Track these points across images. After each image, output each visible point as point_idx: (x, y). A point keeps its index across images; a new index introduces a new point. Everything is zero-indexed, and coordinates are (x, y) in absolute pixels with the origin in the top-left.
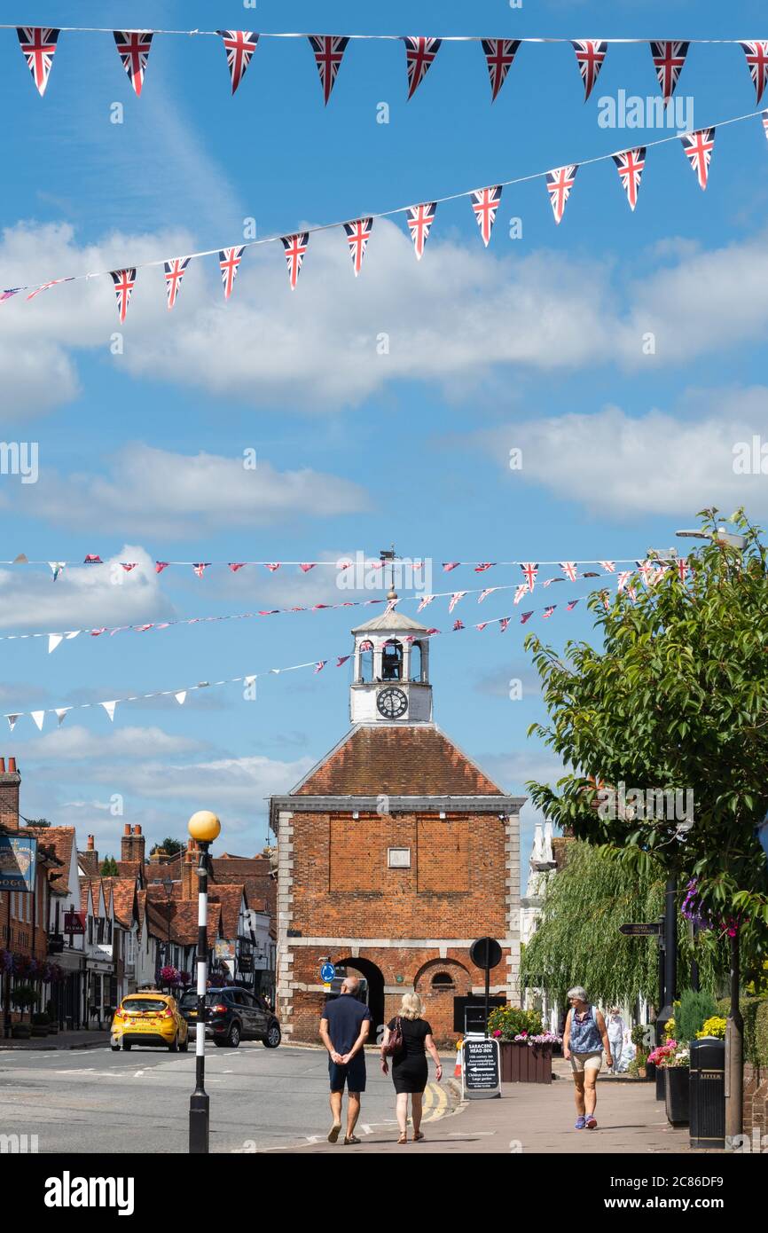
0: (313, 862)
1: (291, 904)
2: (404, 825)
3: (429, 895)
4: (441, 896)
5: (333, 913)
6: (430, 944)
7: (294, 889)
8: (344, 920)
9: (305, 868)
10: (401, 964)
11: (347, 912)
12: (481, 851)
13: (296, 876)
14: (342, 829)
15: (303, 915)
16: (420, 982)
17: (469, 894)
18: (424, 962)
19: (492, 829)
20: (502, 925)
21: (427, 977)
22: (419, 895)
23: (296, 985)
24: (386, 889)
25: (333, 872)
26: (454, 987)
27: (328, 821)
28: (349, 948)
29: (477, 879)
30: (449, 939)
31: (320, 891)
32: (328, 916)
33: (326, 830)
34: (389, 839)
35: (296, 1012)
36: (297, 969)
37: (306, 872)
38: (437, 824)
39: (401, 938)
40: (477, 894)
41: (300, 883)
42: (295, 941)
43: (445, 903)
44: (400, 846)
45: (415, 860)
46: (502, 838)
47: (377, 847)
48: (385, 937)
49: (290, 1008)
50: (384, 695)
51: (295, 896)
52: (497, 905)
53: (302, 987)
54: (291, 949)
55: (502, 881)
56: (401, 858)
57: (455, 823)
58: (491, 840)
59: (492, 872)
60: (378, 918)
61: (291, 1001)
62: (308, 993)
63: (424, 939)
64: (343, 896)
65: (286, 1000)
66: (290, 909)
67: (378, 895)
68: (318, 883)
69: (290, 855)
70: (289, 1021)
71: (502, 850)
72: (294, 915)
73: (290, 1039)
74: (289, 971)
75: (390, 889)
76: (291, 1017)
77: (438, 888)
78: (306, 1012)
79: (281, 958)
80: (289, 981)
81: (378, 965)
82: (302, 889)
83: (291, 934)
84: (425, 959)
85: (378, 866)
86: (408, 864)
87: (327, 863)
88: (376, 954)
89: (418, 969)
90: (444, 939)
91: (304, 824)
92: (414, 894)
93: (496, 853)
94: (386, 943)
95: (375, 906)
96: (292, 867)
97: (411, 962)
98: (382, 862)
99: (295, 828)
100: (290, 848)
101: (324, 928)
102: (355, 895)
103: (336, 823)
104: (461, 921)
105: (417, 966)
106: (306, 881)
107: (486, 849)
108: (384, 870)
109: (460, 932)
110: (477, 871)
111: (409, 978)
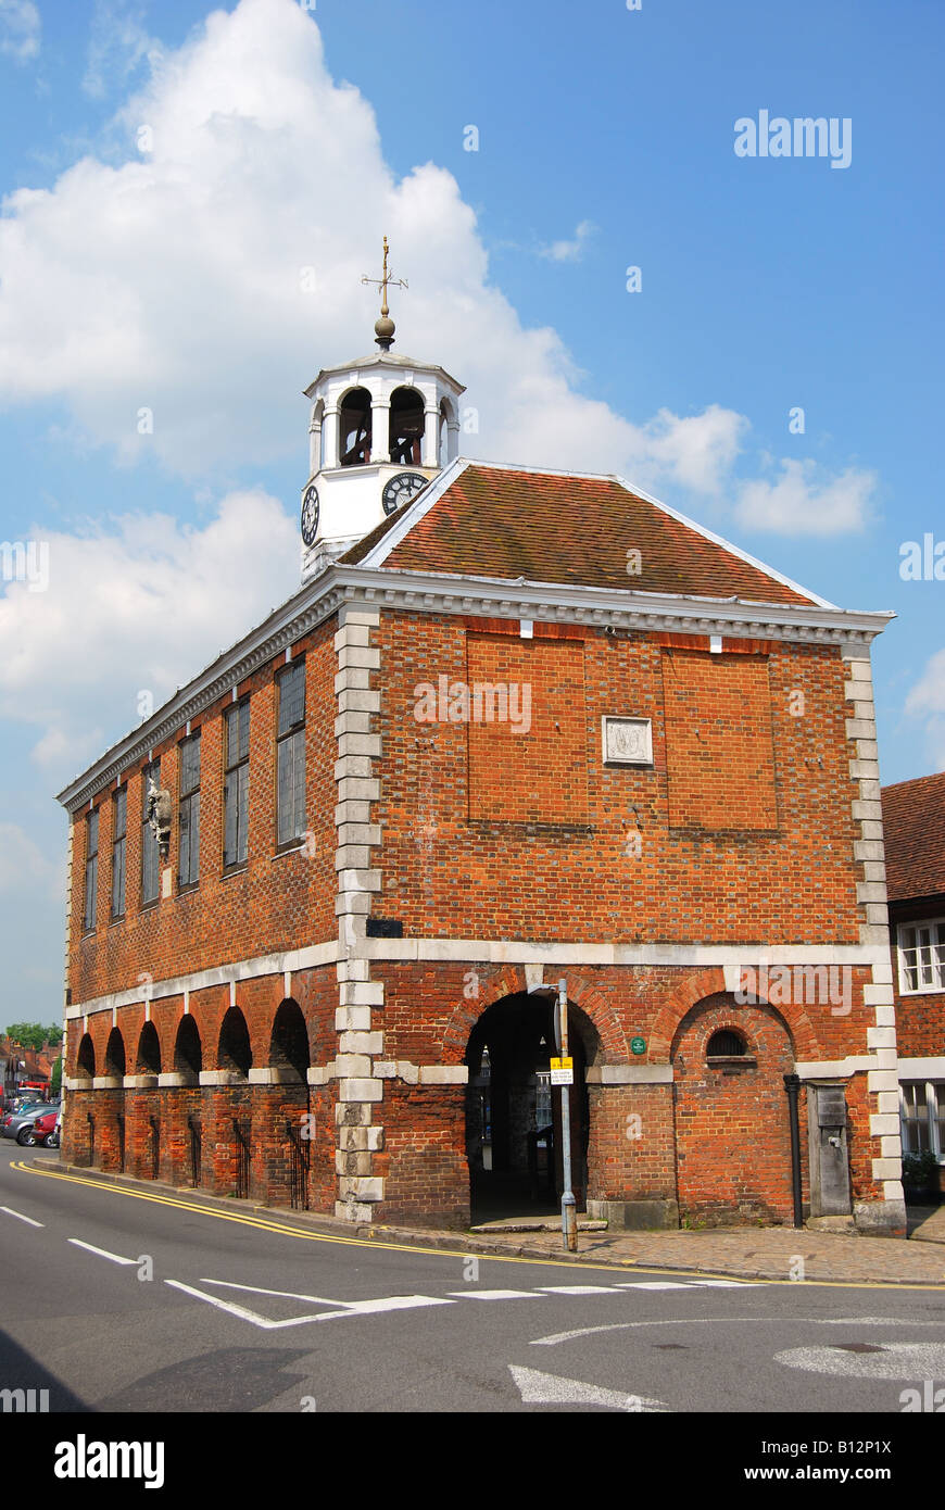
0: (428, 741)
1: (374, 847)
2: (634, 662)
3: (695, 834)
4: (723, 838)
5: (479, 873)
6: (704, 956)
7: (382, 810)
8: (506, 894)
9: (412, 757)
10: (639, 1008)
11: (512, 874)
12: (800, 736)
13: (388, 776)
14: (495, 664)
15: (405, 879)
16: (680, 1053)
17: (776, 835)
18: (692, 1002)
19: (817, 686)
20: (851, 911)
21: (697, 1038)
22: (673, 833)
23: (390, 1068)
24: (598, 817)
25: (477, 770)
26: (753, 1065)
27: (461, 641)
28: (520, 967)
29: (793, 800)
30: (742, 943)
31: (446, 816)
32: (466, 883)
33: (458, 663)
34: (603, 694)
35: (392, 1142)
36: (391, 1023)
37: (413, 767)
38: (703, 667)
39: (638, 941)
40: (796, 835)
41: (396, 794)
42: (386, 948)
43: (731, 853)
44: (629, 713)
45: (661, 746)
46: (838, 707)
47: (576, 713)
48: (601, 939)
49: (375, 1131)
50: (396, 486)
51: (385, 828)
52: (838, 864)
53: (409, 1072)
54: (379, 968)
55: (845, 807)
56: (629, 742)
57: (740, 667)
58: (817, 711)
59: (823, 785)
60: (587, 890)
61: (380, 1112)
62: (421, 1088)
63: (691, 943)
64: (503, 830)
65: (367, 1109)
66: (373, 864)
67: (581, 831)
68: (443, 797)
69: (372, 721)
70: (374, 1171)
71: (841, 734)
72: (385, 879)
73: (379, 1218)
74: (373, 1028)
75: (607, 819)
76: (380, 1157)
77: (710, 820)
78: (418, 1141)
79: (350, 993)
80: (373, 1058)
81: (588, 1010)
82: (402, 811)
83: (378, 928)
84: (694, 992)
85: (578, 759)
86: (648, 756)
87: (463, 747)
88: (583, 982)
89: (678, 1019)
90: (732, 943)
91: (405, 643)
92: (662, 831)
93: (830, 741)
94: (604, 954)
95: (576, 857)
96: (378, 752)
97: (662, 1001)
98: (591, 748)
99: (384, 652)
100: (373, 701)
101: (457, 917)
102: (530, 828)
103: (481, 648)
104: (766, 901)
105: (675, 1012)
106: (411, 790)
107: (809, 730)
108: (594, 771)
109: (765, 927)
110: (792, 780)
111: (658, 1043)
